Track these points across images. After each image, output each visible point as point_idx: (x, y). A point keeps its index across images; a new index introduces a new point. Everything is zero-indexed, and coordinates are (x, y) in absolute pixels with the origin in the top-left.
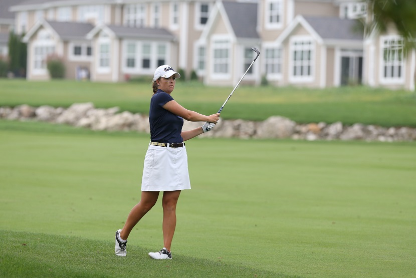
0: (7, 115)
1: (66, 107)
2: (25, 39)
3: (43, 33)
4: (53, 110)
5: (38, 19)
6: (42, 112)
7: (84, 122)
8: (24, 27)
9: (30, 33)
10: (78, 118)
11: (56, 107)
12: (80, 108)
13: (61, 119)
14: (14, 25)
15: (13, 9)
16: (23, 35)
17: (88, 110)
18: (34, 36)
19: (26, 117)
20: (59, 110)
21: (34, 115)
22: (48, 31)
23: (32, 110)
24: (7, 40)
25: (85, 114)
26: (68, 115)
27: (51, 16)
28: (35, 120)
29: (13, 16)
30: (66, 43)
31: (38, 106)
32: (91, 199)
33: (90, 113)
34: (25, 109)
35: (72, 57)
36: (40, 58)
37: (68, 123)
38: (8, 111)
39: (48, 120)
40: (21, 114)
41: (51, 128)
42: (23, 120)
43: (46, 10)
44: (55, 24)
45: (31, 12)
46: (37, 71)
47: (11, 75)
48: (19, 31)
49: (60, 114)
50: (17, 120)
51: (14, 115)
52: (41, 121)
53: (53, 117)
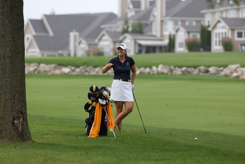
0: (192, 72)
1: (225, 67)
2: (210, 29)
3: (219, 25)
4: (218, 68)
5: (217, 17)
6: (212, 70)
7: (235, 74)
8: (209, 22)
9: (212, 25)
10: (232, 73)
11: (220, 67)
12: (233, 67)
13: (222, 73)
14: (204, 21)
15: (203, 11)
16: (209, 26)
17: (238, 68)
18: (215, 27)
19: (203, 73)
20: (221, 68)
21: (207, 71)
22: (223, 24)
23: (206, 68)
24: (199, 29)
25: (236, 71)
26: (226, 71)
27: (224, 15)
28: (208, 74)
29: (203, 16)
30: (233, 30)
31: (210, 67)
32: (220, 114)
33: (238, 70)
34: (202, 68)
35: (237, 39)
36: (218, 39)
37: (226, 76)
38: (193, 69)
39: (215, 74)
40: (200, 71)
41: (217, 78)
42: (201, 74)
43: (221, 12)
44: (226, 20)
45: (213, 13)
46: (216, 47)
47: (202, 50)
48: (206, 24)
49: (222, 70)
50: (198, 74)
51: (196, 71)
52: (211, 74)
53: (218, 72)
